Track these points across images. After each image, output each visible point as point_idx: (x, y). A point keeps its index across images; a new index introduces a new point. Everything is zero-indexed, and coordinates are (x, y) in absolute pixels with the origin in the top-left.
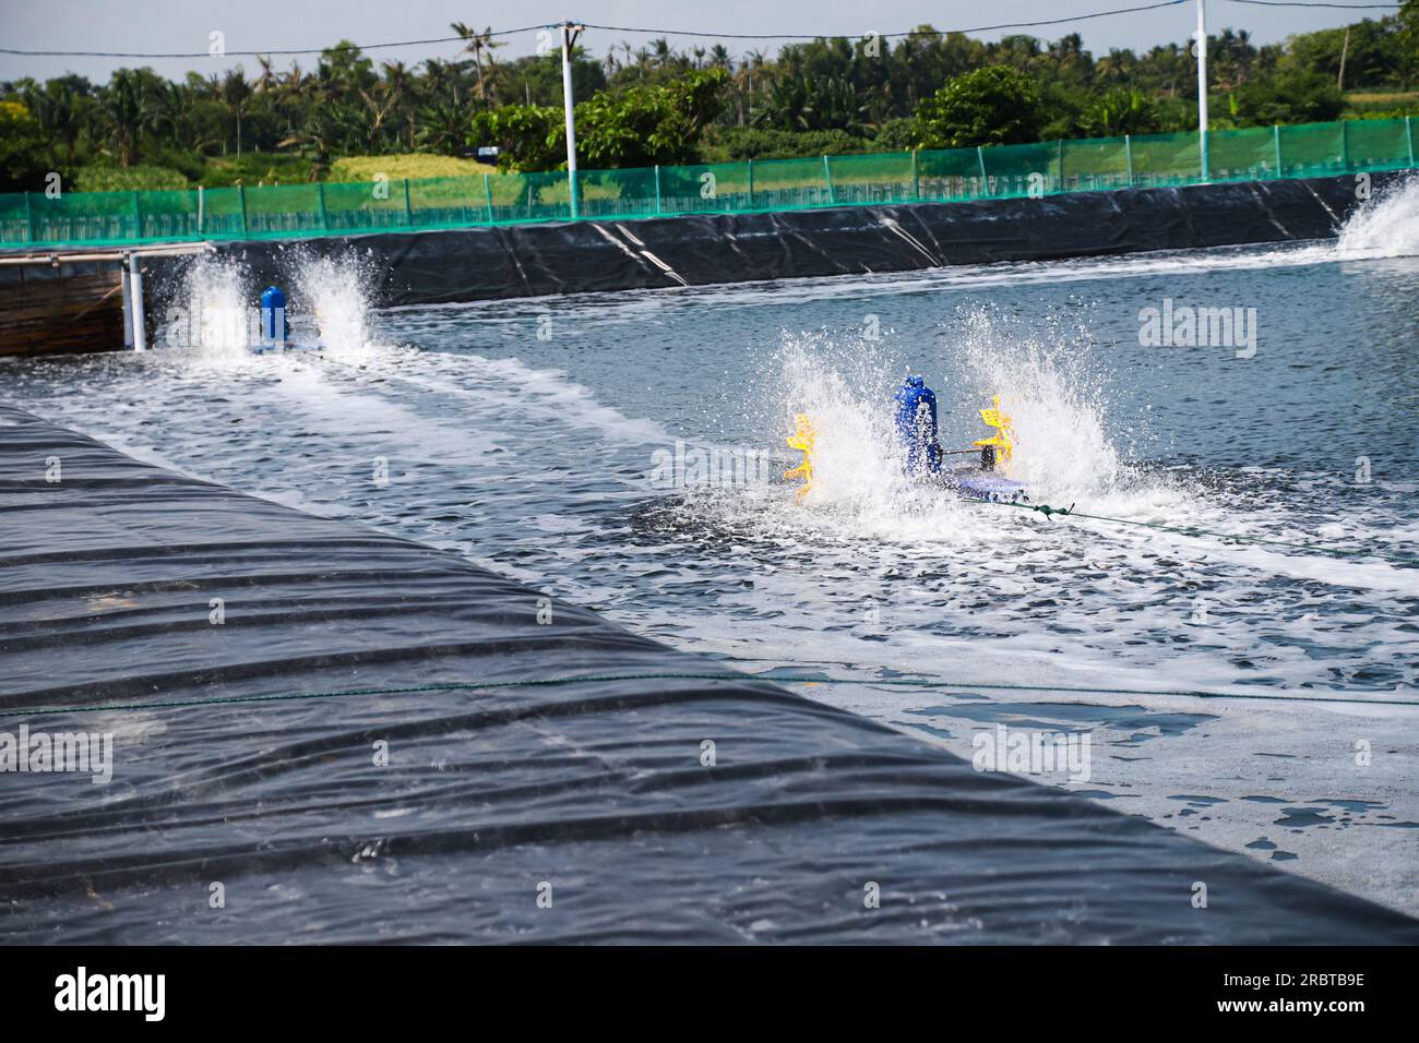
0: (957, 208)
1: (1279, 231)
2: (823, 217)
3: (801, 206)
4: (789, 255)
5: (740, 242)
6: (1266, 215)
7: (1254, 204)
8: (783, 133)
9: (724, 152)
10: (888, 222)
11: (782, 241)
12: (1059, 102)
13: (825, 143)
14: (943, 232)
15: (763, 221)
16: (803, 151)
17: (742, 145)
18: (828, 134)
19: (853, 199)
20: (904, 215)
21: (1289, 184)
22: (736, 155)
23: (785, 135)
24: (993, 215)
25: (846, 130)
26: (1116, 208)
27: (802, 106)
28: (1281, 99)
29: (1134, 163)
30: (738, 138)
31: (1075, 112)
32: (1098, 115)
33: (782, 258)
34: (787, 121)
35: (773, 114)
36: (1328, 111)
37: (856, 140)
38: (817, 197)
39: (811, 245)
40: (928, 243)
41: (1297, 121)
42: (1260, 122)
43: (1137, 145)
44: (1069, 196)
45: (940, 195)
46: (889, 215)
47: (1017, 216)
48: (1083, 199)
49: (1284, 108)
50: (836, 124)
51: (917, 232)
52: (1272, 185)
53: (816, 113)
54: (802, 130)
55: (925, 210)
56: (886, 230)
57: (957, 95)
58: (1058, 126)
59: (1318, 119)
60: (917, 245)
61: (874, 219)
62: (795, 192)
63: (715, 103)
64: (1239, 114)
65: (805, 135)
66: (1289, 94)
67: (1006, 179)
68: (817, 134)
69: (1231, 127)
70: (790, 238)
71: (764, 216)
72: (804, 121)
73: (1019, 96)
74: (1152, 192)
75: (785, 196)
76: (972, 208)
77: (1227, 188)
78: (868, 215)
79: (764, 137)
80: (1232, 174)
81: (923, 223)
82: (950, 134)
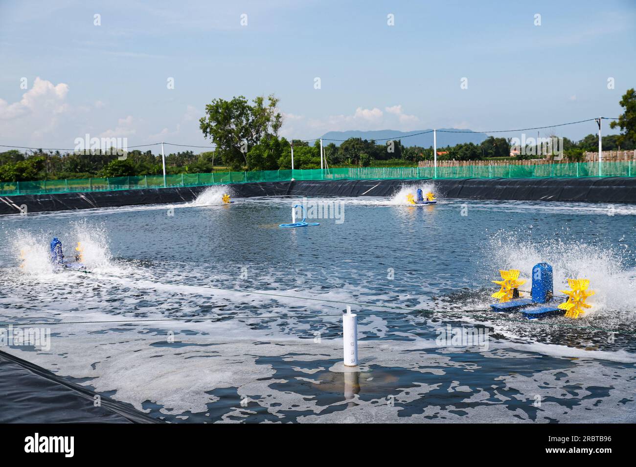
0: (101, 193)
1: (182, 199)
2: (64, 195)
3: (60, 192)
4: (55, 205)
5: (41, 202)
6: (179, 195)
7: (176, 193)
8: (72, 173)
9: (56, 178)
10: (82, 196)
11: (53, 201)
12: (145, 167)
13: (83, 176)
14: (97, 199)
15: (48, 196)
16: (77, 178)
17: (61, 176)
18: (84, 173)
19: (76, 190)
20: (87, 195)
21: (185, 188)
22: (59, 179)
23: (73, 174)
24: (111, 194)
25: (90, 173)
26: (143, 193)
27: (77, 166)
28: (198, 168)
29: (148, 183)
30: (60, 174)
31: (148, 169)
32: (154, 170)
33: (53, 205)
34: (73, 170)
35: (69, 168)
36: (209, 171)
37: (92, 175)
38: (65, 190)
39: (61, 202)
40: (93, 202)
41: (202, 173)
42: (193, 173)
43: (148, 178)
44: (131, 190)
45: (99, 189)
46: (83, 195)
47: (117, 195)
48: (134, 191)
49: (198, 170)
50: (86, 171)
51: (91, 199)
52: (181, 188)
53: (81, 168)
54: (77, 172)
55: (92, 193)
56: (82, 199)
57: (114, 165)
58: (144, 172)
59: (207, 172)
60: (90, 202)
61: (79, 196)
62: (59, 189)
63: (42, 166)
64: (188, 170)
65: (79, 173)
66: (200, 166)
67: (116, 186)
68: (81, 173)
69: (186, 173)
70: (56, 201)
71: (48, 195)
72: (78, 170)
73: (130, 165)
74: (151, 189)
75: (56, 190)
76: (105, 193)
77: (170, 189)
78: (77, 195)
79: (67, 174)
80: (173, 185)
81: (92, 196)
82: (112, 174)
